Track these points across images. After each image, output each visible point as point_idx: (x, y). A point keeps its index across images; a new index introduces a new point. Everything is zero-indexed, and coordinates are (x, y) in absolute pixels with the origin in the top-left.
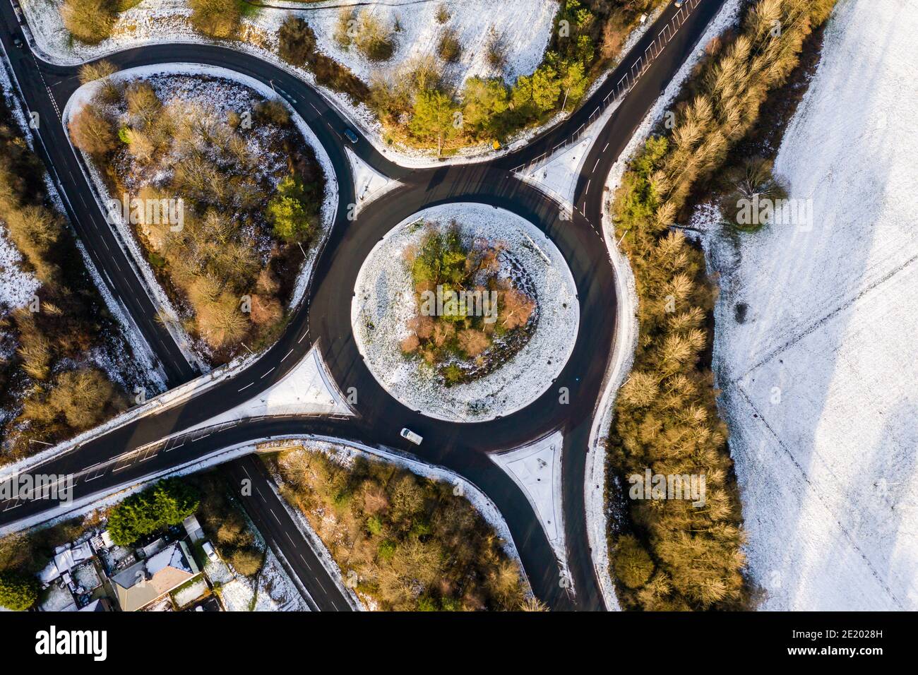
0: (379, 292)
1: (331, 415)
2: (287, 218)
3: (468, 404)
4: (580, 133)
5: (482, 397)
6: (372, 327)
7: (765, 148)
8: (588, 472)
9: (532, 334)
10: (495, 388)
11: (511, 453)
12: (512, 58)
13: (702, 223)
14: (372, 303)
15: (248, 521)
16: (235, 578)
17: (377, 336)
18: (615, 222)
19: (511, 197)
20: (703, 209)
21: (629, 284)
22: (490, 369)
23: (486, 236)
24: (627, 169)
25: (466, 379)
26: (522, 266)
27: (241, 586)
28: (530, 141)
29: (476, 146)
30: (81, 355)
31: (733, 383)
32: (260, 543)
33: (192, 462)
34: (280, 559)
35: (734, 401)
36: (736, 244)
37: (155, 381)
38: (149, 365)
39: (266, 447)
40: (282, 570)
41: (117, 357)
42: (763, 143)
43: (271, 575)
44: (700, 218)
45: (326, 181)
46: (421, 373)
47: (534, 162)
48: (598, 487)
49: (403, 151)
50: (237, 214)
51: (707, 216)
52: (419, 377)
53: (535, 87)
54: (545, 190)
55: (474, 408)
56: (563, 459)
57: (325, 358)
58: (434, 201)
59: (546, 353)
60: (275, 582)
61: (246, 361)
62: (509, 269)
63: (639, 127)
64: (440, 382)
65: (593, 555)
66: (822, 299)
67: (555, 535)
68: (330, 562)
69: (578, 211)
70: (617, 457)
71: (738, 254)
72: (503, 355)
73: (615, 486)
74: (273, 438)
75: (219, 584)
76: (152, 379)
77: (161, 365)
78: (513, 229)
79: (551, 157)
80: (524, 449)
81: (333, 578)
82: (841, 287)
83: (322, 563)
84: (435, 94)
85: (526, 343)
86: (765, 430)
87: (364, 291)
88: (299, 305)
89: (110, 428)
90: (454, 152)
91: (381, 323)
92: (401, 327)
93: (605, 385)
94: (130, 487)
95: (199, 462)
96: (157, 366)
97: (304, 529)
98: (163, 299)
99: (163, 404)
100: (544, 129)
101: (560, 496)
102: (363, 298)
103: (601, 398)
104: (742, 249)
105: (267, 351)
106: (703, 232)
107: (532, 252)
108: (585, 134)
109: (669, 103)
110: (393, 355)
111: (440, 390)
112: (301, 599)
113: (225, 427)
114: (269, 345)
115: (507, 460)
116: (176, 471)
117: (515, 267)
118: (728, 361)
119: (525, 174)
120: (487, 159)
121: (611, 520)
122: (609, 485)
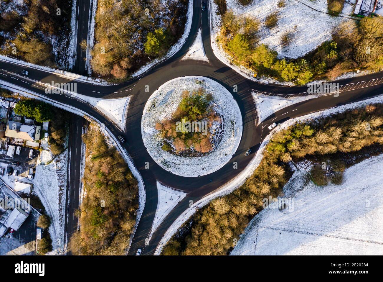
0: (166, 96)
1: (117, 125)
2: (150, 44)
3: (164, 160)
4: (290, 97)
5: (171, 161)
6: (154, 107)
7: (352, 160)
8: (184, 213)
9: (206, 155)
10: (178, 162)
11: (165, 187)
12: (292, 45)
13: (301, 167)
14: (161, 98)
15: (67, 135)
16: (49, 151)
17: (153, 111)
18: (271, 140)
19: (243, 99)
20: (306, 162)
21: (255, 166)
22: (181, 155)
23: (221, 107)
24: (294, 125)
25: (171, 151)
26: (224, 128)
27: (49, 154)
28: (269, 84)
29: (248, 69)
30: (48, 34)
31: (258, 226)
32: (66, 145)
33: (60, 103)
34: (69, 155)
35: (252, 232)
36: (306, 184)
37: (70, 62)
38: (72, 55)
39: (88, 118)
40: (66, 159)
41: (61, 44)
42: (353, 157)
43: (62, 158)
44: (302, 164)
45: (182, 37)
46: (158, 136)
47: (263, 93)
48: (183, 220)
49: (220, 49)
50: (138, 25)
51: (305, 166)
52: (155, 137)
53: (286, 69)
54: (258, 107)
55: (165, 163)
56: (180, 203)
57: (130, 104)
58: (214, 77)
59: (205, 165)
60: (62, 161)
61: (103, 83)
62: (218, 126)
63: (314, 113)
64: (161, 145)
65: (163, 238)
66: (315, 226)
67: (157, 223)
68: (83, 169)
69: (262, 125)
70: (197, 217)
71: (303, 188)
72: (189, 154)
73: (189, 224)
74: (92, 117)
75: (43, 148)
76: (69, 61)
77: (76, 58)
78: (233, 113)
79: (271, 97)
80: (170, 189)
81: (80, 174)
82: (326, 228)
83: (81, 167)
84: (244, 40)
85: (201, 156)
86: (253, 249)
87: (162, 91)
88: (136, 77)
89: (41, 69)
90: (238, 64)
91: (158, 108)
92: (164, 115)
93: (215, 192)
94: (35, 95)
95: (62, 105)
96: (74, 57)
97: (83, 152)
98: (92, 34)
99: (64, 75)
100: (279, 83)
101: (168, 213)
102: (160, 93)
103: (209, 195)
104: (306, 187)
105: (112, 85)
106: (298, 170)
107: (232, 126)
108: (292, 98)
109: (334, 113)
110: (153, 122)
111: (159, 148)
112: (66, 172)
113: (79, 100)
114: (115, 83)
115: (162, 188)
116: (53, 102)
117: (221, 127)
118: (263, 218)
119: (256, 94)
120: (247, 77)
121: (178, 233)
122: (187, 223)
